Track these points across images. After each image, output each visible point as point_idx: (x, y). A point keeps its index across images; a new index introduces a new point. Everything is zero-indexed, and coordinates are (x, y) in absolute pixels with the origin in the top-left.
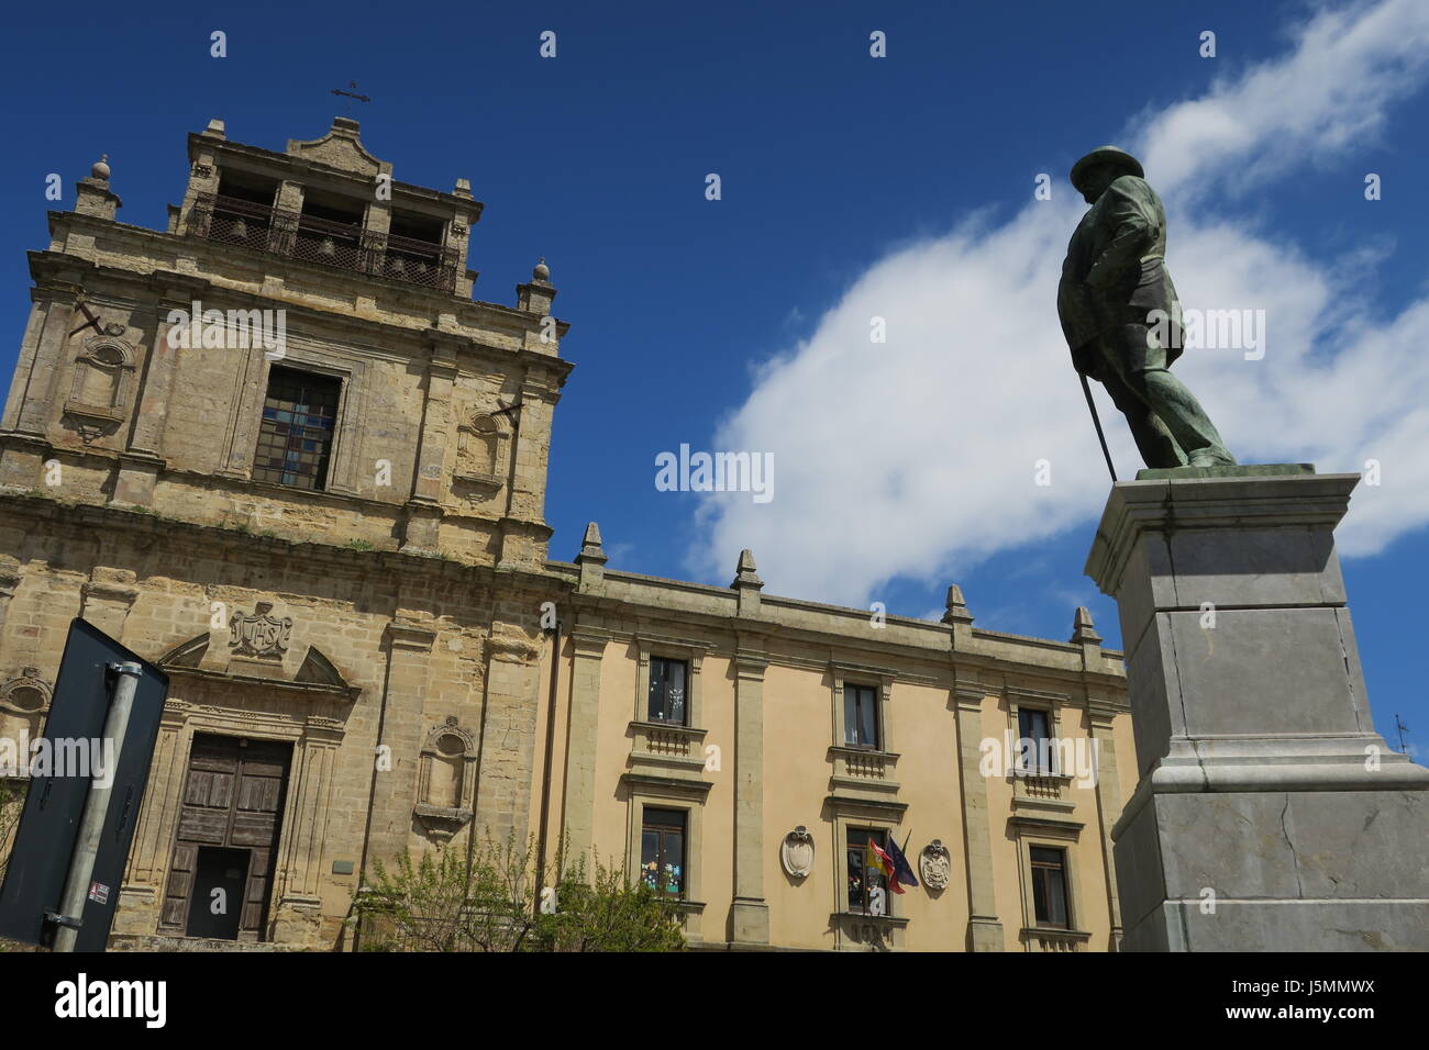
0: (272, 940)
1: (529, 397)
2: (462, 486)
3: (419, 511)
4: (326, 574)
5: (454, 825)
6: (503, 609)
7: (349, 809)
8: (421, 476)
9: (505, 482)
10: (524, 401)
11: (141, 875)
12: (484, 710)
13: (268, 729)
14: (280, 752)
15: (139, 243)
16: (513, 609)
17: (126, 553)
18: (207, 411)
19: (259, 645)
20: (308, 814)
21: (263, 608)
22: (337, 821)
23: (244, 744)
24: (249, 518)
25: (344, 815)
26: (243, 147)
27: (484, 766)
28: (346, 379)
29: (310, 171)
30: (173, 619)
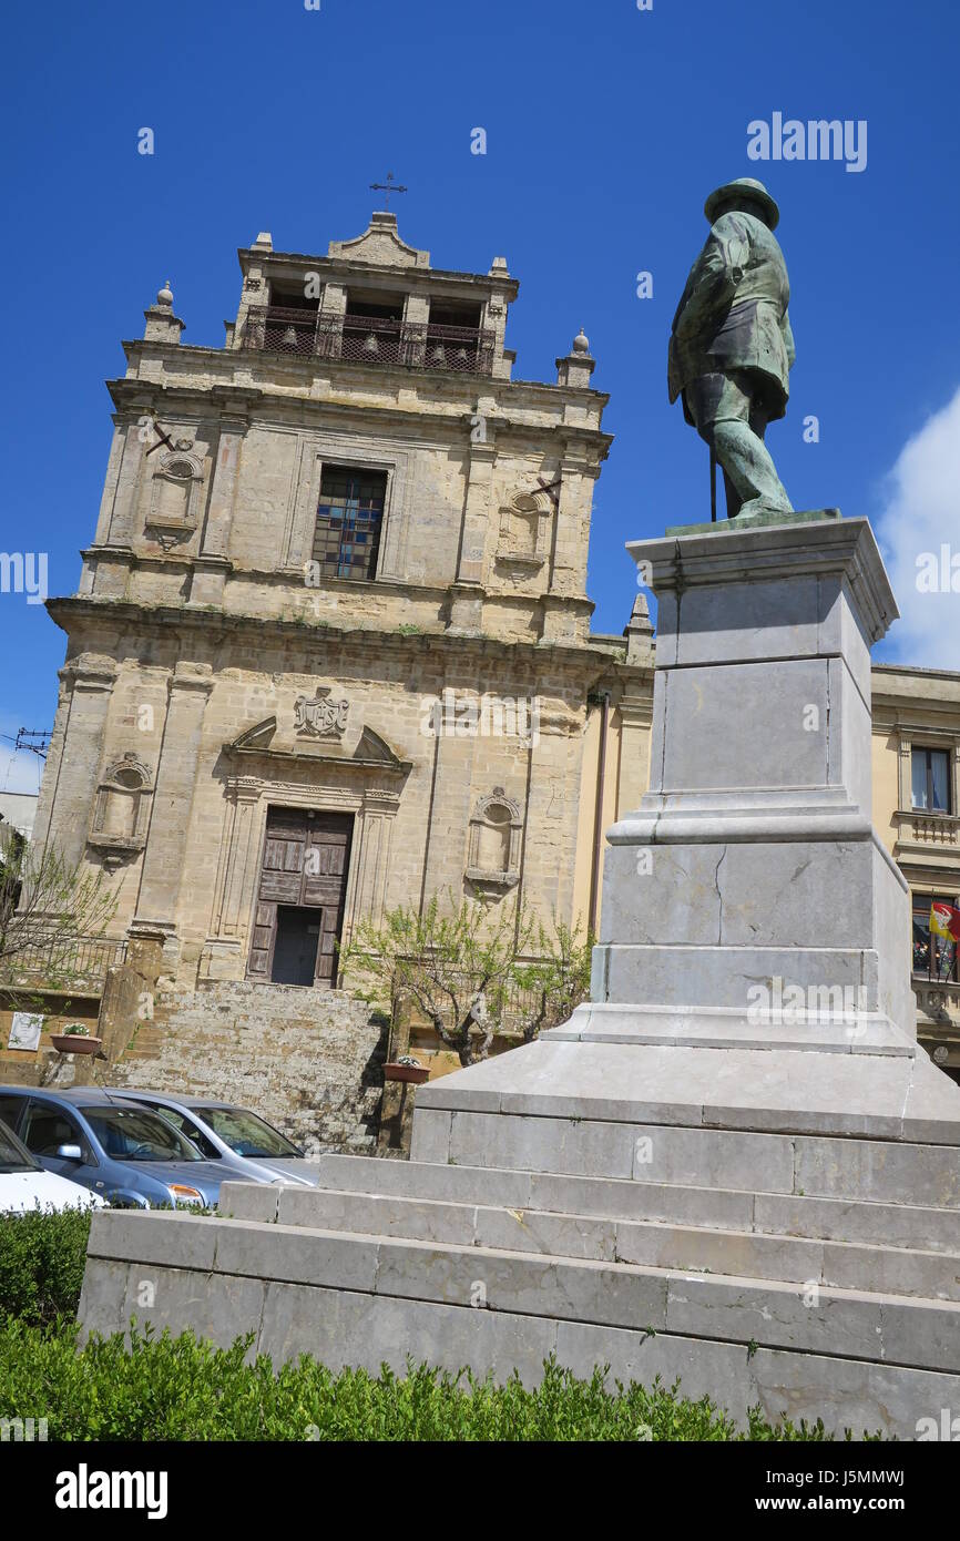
0: (340, 988)
1: (569, 473)
2: (505, 566)
3: (461, 592)
4: (378, 658)
5: (503, 888)
6: (546, 684)
7: (406, 873)
8: (463, 559)
9: (547, 560)
10: (564, 477)
11: (229, 929)
12: (529, 780)
13: (331, 801)
14: (342, 822)
15: (200, 361)
16: (555, 684)
17: (203, 648)
18: (267, 513)
19: (320, 726)
20: (369, 877)
21: (323, 692)
22: (395, 883)
23: (311, 816)
24: (308, 610)
25: (401, 879)
26: (286, 256)
27: (529, 833)
28: (391, 471)
29: (351, 271)
30: (245, 706)
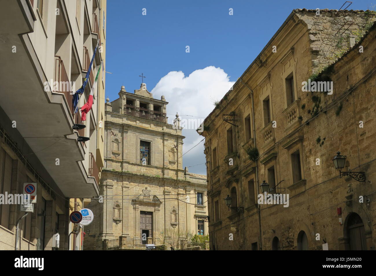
0: (155, 243)
1: (179, 144)
2: (170, 163)
3: (166, 168)
4: (154, 181)
5: (176, 225)
6: (179, 187)
7: (162, 223)
8: (165, 161)
9: (176, 162)
10: (178, 145)
11: (137, 235)
12: (178, 205)
13: (149, 210)
14: (151, 213)
15: (117, 116)
16: (181, 186)
17: (127, 180)
18: (132, 151)
19: (146, 195)
20: (157, 224)
21: (146, 188)
22: (160, 225)
23: (146, 212)
24: (141, 171)
25: (161, 224)
26: (130, 93)
27: (179, 215)
28: (151, 142)
29: (141, 97)
30: (134, 191)
